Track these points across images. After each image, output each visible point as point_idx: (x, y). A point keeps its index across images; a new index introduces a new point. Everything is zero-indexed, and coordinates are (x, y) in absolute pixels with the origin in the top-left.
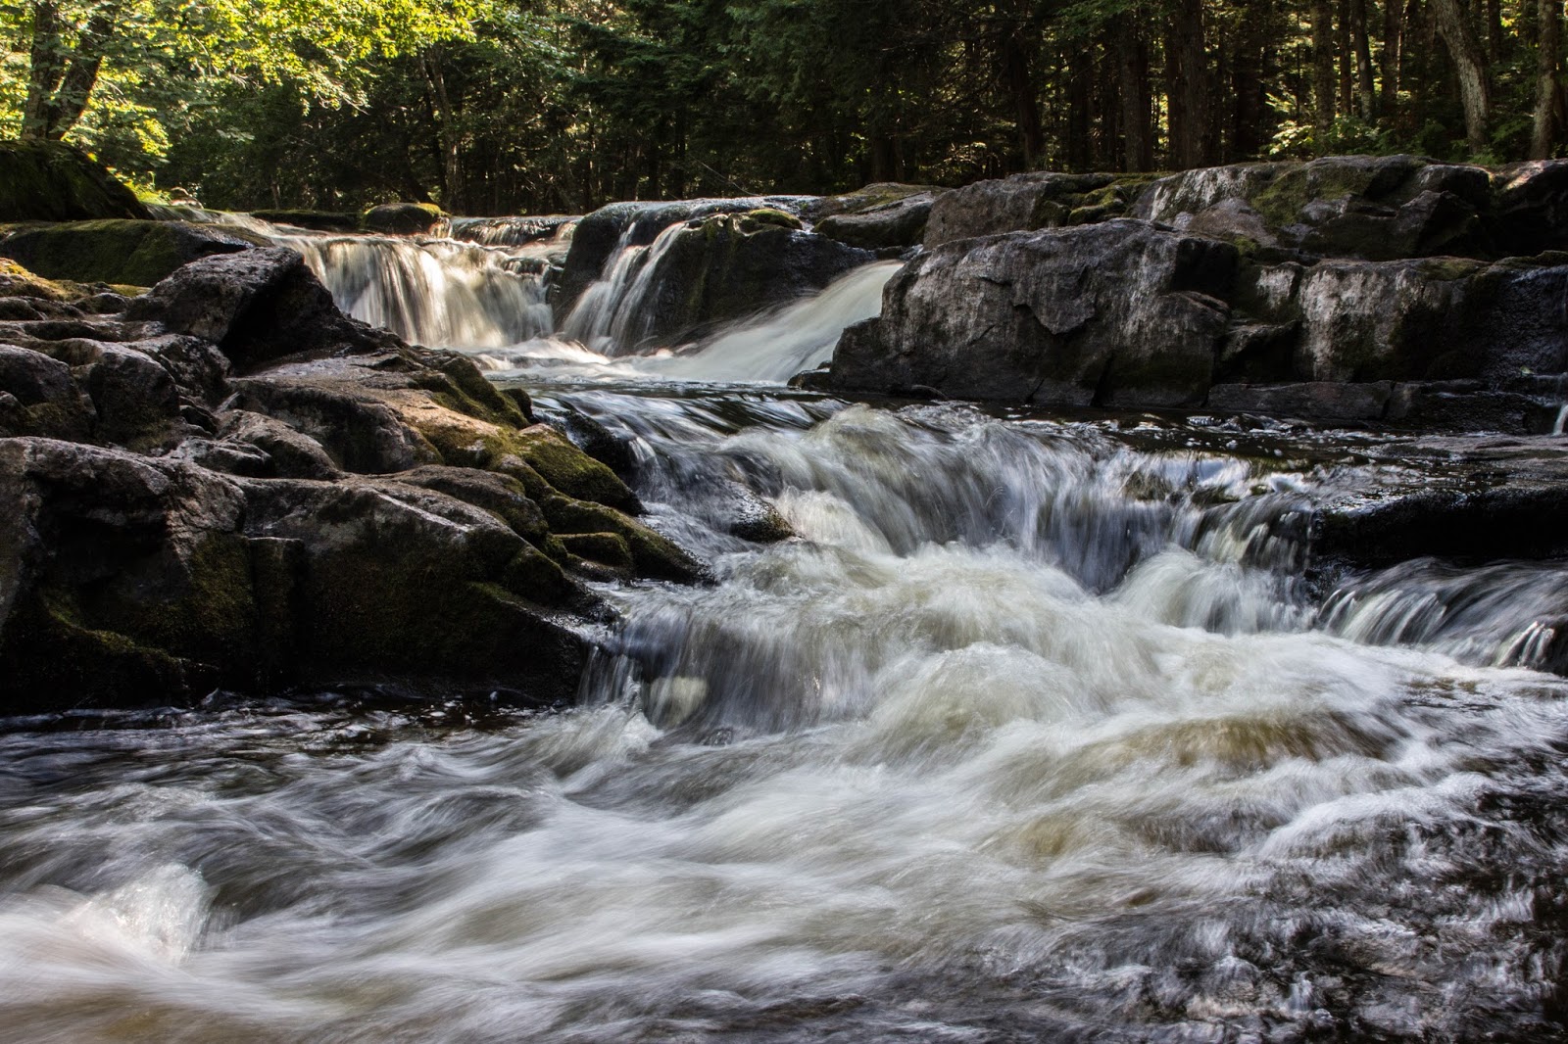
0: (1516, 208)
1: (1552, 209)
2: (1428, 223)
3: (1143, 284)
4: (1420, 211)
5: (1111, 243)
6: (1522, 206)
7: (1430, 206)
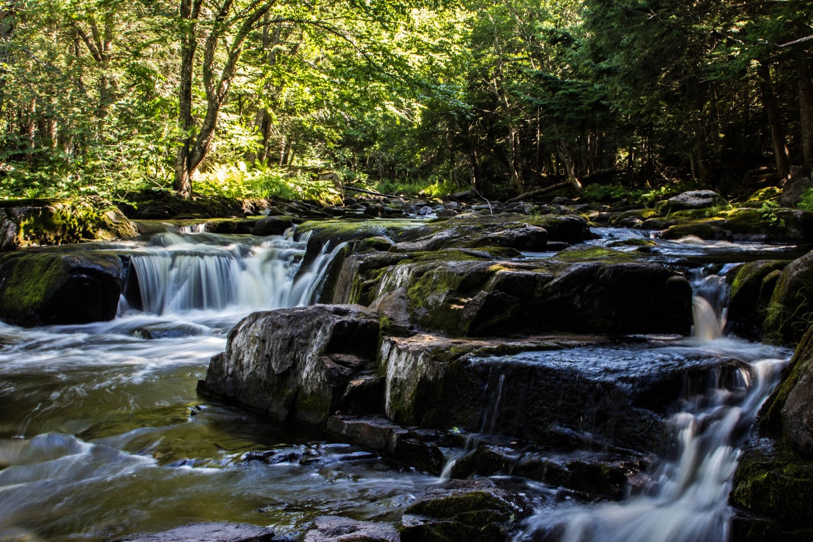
0: (552, 298)
1: (578, 297)
2: (479, 312)
3: (315, 348)
4: (475, 305)
5: (308, 321)
6: (556, 296)
7: (481, 301)
